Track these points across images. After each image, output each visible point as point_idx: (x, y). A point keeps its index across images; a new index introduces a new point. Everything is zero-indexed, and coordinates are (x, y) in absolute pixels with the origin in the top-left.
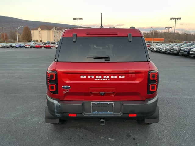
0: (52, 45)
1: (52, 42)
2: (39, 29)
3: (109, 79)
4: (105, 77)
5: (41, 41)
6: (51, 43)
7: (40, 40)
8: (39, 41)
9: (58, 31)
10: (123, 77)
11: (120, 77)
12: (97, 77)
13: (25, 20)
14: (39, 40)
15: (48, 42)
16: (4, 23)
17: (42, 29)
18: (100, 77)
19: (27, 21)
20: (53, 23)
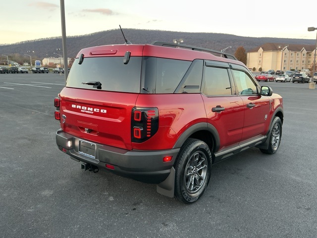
0: (270, 76)
1: (277, 71)
2: (261, 50)
3: (92, 113)
4: (89, 109)
5: (260, 69)
6: (276, 74)
7: (259, 67)
8: (257, 70)
9: (293, 53)
10: (105, 111)
11: (102, 111)
12: (83, 107)
13: (246, 37)
14: (257, 68)
15: (270, 71)
16: (214, 43)
17: (265, 49)
18: (86, 108)
19: (248, 37)
20: (291, 39)
